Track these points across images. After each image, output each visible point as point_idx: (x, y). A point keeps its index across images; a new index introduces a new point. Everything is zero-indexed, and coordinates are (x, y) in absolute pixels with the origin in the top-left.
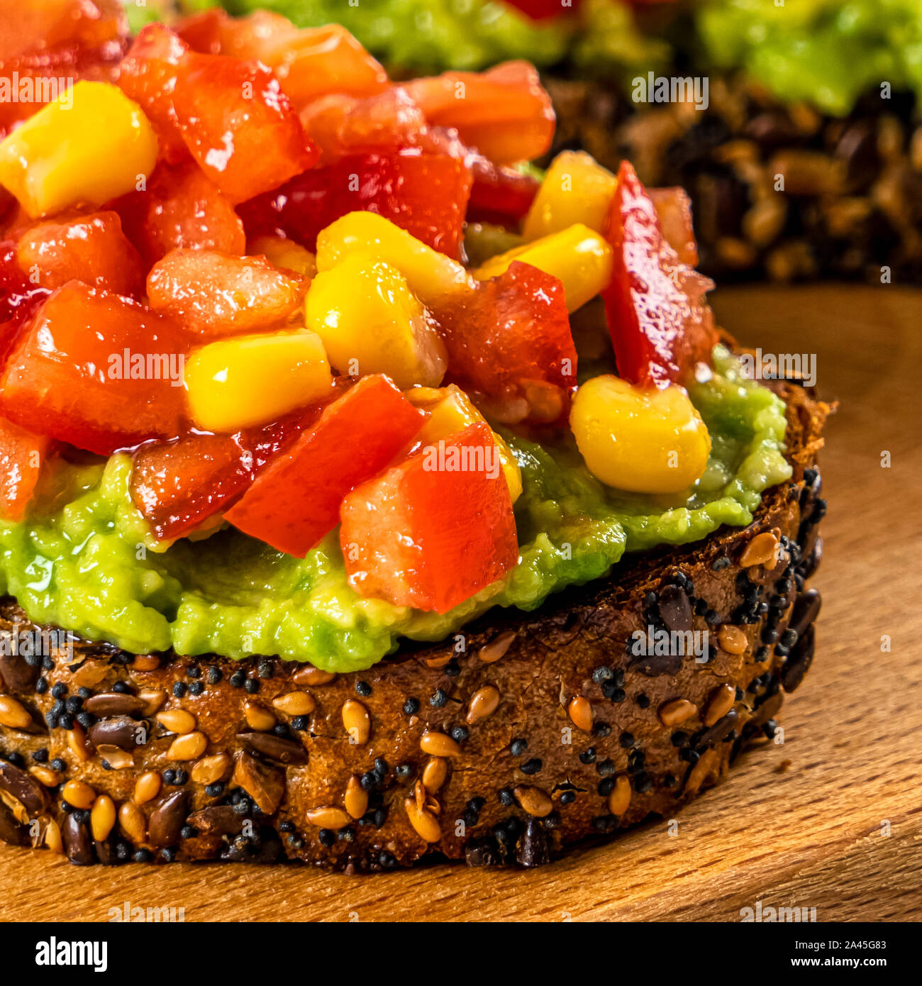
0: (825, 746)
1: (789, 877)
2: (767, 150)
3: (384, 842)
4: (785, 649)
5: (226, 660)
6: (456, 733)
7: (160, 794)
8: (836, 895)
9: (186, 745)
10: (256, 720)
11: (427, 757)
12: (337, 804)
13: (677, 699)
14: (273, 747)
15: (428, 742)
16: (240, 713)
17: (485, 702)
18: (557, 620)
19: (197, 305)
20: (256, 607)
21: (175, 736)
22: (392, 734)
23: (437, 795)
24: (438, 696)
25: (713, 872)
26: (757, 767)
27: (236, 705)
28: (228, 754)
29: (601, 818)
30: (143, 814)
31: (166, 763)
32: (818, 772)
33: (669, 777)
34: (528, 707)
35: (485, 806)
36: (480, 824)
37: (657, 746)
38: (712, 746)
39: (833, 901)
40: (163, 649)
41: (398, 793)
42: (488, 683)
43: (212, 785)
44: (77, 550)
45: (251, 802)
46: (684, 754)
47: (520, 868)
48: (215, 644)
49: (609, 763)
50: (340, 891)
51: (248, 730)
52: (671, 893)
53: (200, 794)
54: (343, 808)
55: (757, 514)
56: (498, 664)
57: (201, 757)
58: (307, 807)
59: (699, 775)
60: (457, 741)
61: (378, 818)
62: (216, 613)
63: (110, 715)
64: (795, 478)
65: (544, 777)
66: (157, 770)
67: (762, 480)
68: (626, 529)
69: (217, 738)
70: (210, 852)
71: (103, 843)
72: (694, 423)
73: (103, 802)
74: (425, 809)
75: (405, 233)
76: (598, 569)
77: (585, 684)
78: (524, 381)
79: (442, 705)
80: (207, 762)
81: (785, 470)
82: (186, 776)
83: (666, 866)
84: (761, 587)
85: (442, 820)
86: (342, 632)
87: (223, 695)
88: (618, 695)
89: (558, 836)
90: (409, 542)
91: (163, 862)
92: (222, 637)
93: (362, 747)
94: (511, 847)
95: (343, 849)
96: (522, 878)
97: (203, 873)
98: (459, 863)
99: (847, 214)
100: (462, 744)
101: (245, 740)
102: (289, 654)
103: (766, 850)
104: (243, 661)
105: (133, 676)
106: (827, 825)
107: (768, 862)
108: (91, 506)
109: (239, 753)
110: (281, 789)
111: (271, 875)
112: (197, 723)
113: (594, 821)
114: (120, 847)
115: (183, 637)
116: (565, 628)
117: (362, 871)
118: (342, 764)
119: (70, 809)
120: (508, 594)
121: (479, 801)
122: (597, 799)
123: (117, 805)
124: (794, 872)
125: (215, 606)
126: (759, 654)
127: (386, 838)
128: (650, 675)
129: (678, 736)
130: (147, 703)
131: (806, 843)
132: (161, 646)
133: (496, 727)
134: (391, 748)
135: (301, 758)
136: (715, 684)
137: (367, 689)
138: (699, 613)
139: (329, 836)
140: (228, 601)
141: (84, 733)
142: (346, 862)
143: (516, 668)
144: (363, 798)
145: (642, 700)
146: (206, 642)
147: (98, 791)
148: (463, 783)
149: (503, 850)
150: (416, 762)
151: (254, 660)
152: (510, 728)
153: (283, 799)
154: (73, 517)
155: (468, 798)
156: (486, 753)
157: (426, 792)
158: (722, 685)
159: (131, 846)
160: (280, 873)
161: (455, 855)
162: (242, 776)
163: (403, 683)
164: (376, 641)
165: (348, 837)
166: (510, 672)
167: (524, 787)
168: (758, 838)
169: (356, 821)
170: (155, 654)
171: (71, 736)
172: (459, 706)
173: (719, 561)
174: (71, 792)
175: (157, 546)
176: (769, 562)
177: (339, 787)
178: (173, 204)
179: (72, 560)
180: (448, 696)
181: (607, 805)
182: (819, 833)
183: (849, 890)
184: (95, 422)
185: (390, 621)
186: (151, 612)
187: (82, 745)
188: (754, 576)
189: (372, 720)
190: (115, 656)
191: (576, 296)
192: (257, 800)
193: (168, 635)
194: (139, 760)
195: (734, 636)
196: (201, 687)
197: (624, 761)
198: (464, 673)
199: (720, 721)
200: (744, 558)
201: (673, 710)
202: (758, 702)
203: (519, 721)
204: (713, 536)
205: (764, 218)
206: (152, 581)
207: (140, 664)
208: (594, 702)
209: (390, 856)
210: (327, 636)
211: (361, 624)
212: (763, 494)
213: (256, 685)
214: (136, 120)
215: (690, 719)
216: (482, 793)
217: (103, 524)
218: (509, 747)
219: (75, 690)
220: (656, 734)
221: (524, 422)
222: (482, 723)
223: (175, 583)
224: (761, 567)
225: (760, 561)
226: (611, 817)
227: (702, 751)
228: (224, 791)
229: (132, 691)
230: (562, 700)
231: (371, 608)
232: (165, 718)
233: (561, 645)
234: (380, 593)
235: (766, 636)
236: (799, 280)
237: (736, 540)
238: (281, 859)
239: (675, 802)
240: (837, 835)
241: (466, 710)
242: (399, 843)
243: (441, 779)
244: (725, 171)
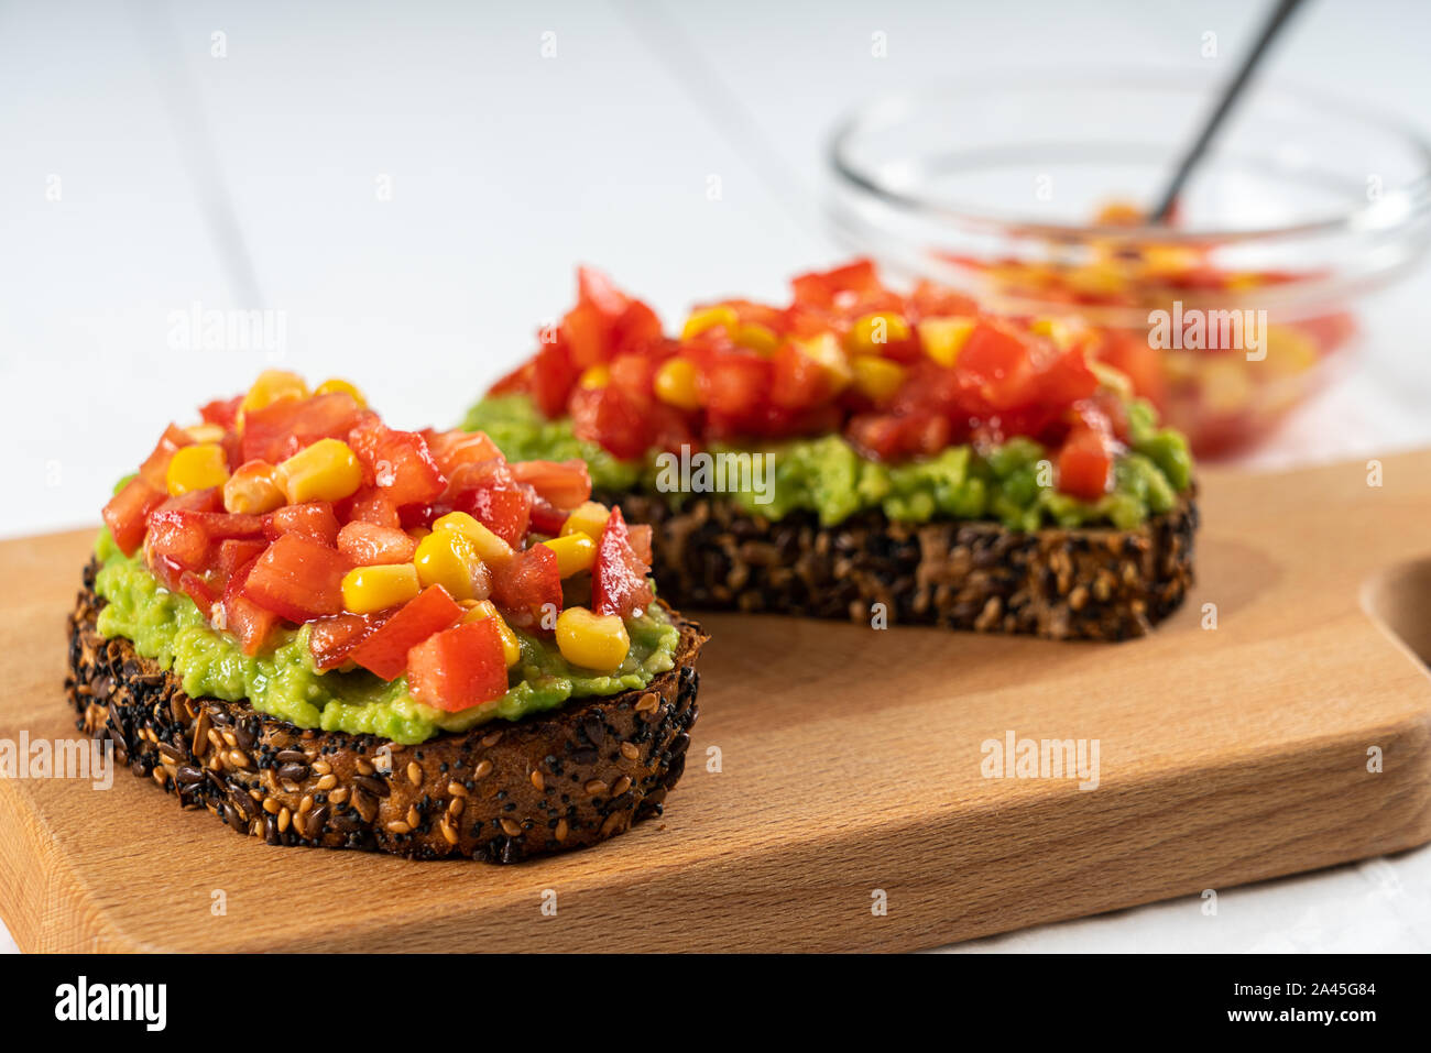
0: (688, 821)
1: (647, 881)
2: (741, 540)
3: (429, 843)
4: (666, 763)
5: (348, 735)
6: (468, 784)
7: (313, 808)
8: (672, 893)
9: (326, 781)
10: (362, 770)
11: (453, 797)
12: (403, 819)
13: (596, 779)
14: (371, 785)
15: (452, 788)
16: (354, 765)
17: (484, 768)
18: (527, 727)
19: (358, 549)
20: (365, 706)
21: (322, 776)
22: (434, 782)
23: (458, 820)
24: (458, 763)
25: (605, 874)
26: (648, 827)
27: (353, 760)
28: (348, 788)
29: (549, 841)
30: (304, 820)
31: (316, 791)
32: (679, 832)
33: (591, 823)
34: (509, 774)
35: (484, 827)
36: (481, 837)
37: (583, 805)
38: (619, 810)
39: (671, 897)
40: (317, 727)
41: (438, 816)
42: (487, 758)
43: (339, 804)
44: (279, 673)
45: (359, 816)
46: (600, 812)
47: (503, 864)
48: (342, 726)
49: (555, 810)
50: (403, 867)
51: (359, 775)
52: (580, 882)
53: (334, 808)
54: (406, 822)
55: (648, 685)
56: (493, 747)
57: (334, 788)
58: (389, 821)
59: (609, 826)
60: (468, 789)
61: (426, 829)
62: (343, 709)
63: (289, 762)
64: (675, 669)
65: (516, 814)
66: (312, 794)
67: (655, 668)
68: (573, 684)
69: (342, 778)
70: (338, 843)
71: (284, 833)
72: (621, 635)
73: (284, 810)
74: (450, 825)
75: (480, 524)
76: (552, 703)
77: (541, 764)
78: (532, 605)
79: (460, 767)
80: (337, 791)
81: (671, 665)
82: (326, 799)
83: (581, 869)
84: (649, 724)
85: (458, 832)
86: (405, 721)
87: (346, 755)
88: (559, 772)
89: (524, 848)
90: (440, 673)
91: (314, 847)
92: (346, 721)
93: (419, 788)
94: (498, 852)
95: (407, 844)
96: (502, 869)
97: (333, 854)
98: (469, 859)
99: (780, 576)
100: (471, 791)
101: (356, 780)
102: (380, 733)
103: (638, 866)
104: (357, 736)
105: (302, 742)
106: (675, 857)
107: (637, 872)
108: (290, 650)
109: (354, 787)
110: (375, 809)
111: (369, 857)
112: (332, 769)
113: (546, 842)
114: (293, 837)
115: (326, 722)
116: (532, 732)
117: (418, 859)
118: (406, 798)
119: (268, 814)
120: (500, 709)
121: (481, 824)
122: (546, 830)
123: (291, 813)
124: (651, 878)
125: (344, 706)
126: (647, 761)
127: (431, 842)
128: (579, 764)
129: (596, 801)
130: (308, 757)
131: (660, 864)
132: (314, 725)
133: (491, 783)
134: (433, 789)
135: (387, 794)
136: (620, 775)
137: (421, 756)
138: (609, 732)
139: (400, 836)
140: (350, 703)
141: (276, 771)
142: (409, 853)
143: (503, 751)
144: (418, 817)
145: (575, 777)
146: (338, 724)
147: (282, 805)
148: (473, 812)
149: (493, 853)
150: (447, 799)
151: (362, 736)
152: (498, 785)
153: (377, 815)
154: (280, 654)
155: (474, 821)
156: (484, 797)
157: (451, 816)
158: (623, 776)
159: (298, 837)
160: (375, 857)
161: (468, 854)
162: (355, 801)
163: (440, 754)
164: (424, 727)
165: (409, 838)
166: (499, 752)
167: (506, 819)
168: (634, 861)
169: (414, 830)
170: (312, 729)
171: (269, 773)
172: (469, 769)
173: (622, 705)
174: (267, 804)
175: (317, 672)
176: (652, 709)
177: (405, 809)
178: (365, 504)
179: (277, 678)
180: (463, 763)
181: (553, 834)
182: (668, 860)
183: (682, 892)
184: (295, 606)
185: (431, 717)
186: (311, 706)
187: (274, 778)
188: (644, 717)
189: (423, 774)
190: (293, 730)
191: (566, 570)
192: (362, 814)
193: (319, 720)
194: (302, 788)
195: (630, 748)
196: (335, 750)
197: (563, 810)
198: (474, 752)
199: (621, 795)
200: (638, 705)
201: (591, 785)
202: (649, 791)
203: (503, 780)
204: (621, 693)
205: (738, 575)
206: (314, 690)
207: (305, 735)
208: (545, 775)
209: (433, 851)
210: (398, 724)
211: (416, 718)
212: (655, 675)
213: (363, 750)
214: (351, 460)
215: (603, 792)
216: (483, 820)
217: (294, 660)
218: (496, 795)
219: (273, 749)
220: (583, 798)
221: (530, 627)
222: (483, 779)
223: (327, 693)
224: (647, 711)
225: (645, 708)
226: (555, 841)
227: (612, 811)
228: (345, 806)
229: (302, 750)
230: (528, 771)
231: (421, 709)
232: (316, 766)
233: (528, 742)
234: (425, 701)
235: (652, 753)
236: (755, 611)
237: (633, 696)
238: (376, 849)
239: (594, 838)
240: (678, 862)
241: (474, 772)
242: (437, 844)
243: (460, 809)
244: (719, 550)
